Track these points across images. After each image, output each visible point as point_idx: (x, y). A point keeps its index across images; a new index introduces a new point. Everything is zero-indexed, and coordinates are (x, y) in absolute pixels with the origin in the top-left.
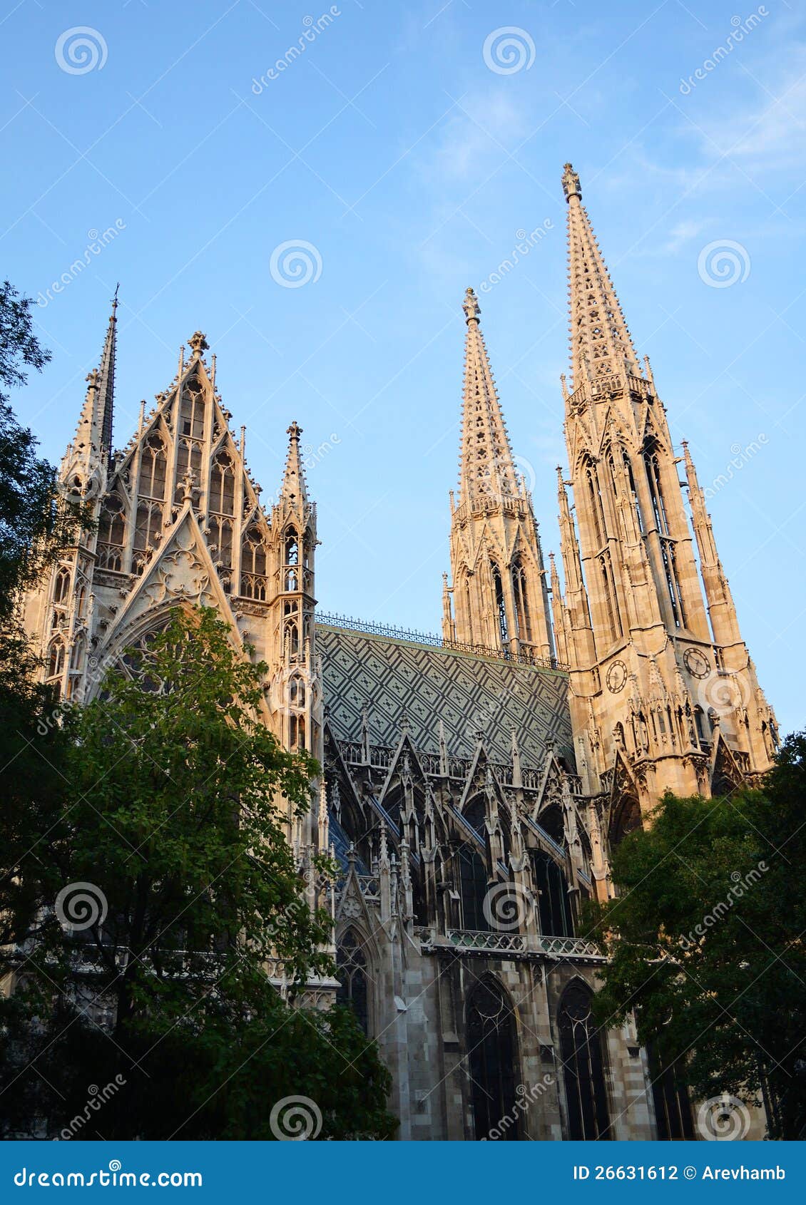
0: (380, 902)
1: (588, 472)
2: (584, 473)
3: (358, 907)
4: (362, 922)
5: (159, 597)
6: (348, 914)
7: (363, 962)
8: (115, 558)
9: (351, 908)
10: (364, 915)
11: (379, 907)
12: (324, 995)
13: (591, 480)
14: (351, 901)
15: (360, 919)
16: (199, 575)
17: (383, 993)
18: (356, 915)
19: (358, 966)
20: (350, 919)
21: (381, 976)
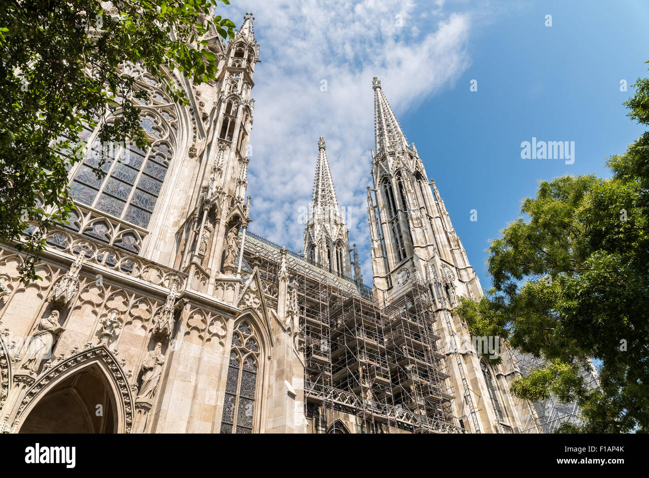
0: (277, 301)
1: (386, 186)
2: (383, 187)
3: (257, 300)
4: (259, 313)
6: (247, 302)
7: (255, 349)
9: (251, 300)
10: (263, 308)
11: (276, 305)
12: (219, 317)
13: (387, 190)
14: (252, 295)
17: (273, 378)
18: (254, 306)
19: (251, 351)
20: (251, 308)
21: (271, 363)
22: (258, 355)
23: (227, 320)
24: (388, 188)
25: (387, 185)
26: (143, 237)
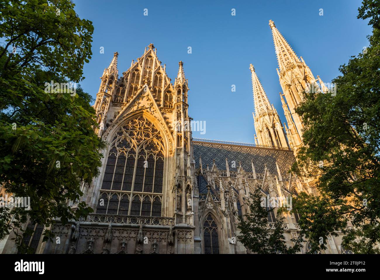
0: (220, 203)
3: (212, 205)
4: (214, 211)
5: (135, 108)
6: (208, 208)
7: (216, 226)
8: (121, 99)
9: (210, 206)
10: (215, 208)
11: (220, 205)
12: (188, 231)
14: (209, 203)
15: (213, 209)
16: (149, 102)
17: (224, 237)
18: (212, 208)
19: (214, 228)
20: (209, 209)
21: (223, 231)
22: (217, 228)
23: (191, 231)
24: (291, 91)
25: (290, 89)
26: (161, 197)
